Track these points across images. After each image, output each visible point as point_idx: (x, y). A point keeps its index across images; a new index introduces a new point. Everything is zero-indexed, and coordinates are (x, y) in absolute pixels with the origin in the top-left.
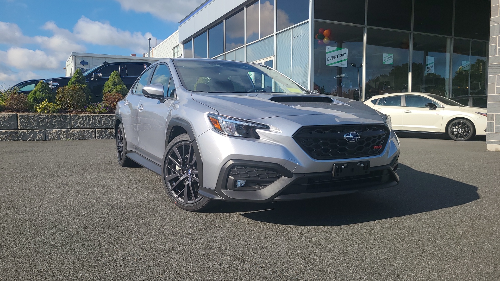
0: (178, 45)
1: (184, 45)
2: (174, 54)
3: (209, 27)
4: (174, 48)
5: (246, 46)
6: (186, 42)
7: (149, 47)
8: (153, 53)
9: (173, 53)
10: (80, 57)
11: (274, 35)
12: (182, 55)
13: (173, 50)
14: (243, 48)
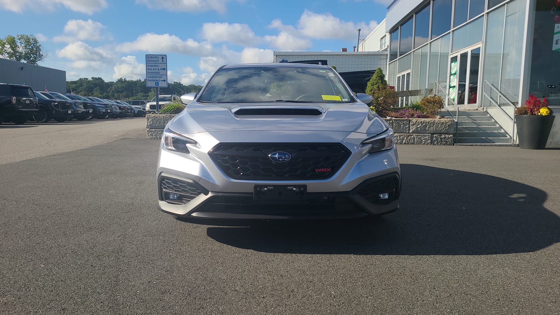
0: (386, 35)
1: (391, 34)
2: (381, 46)
3: (416, 11)
4: (382, 38)
5: (453, 31)
6: (393, 31)
7: (359, 40)
8: (363, 46)
9: (381, 44)
10: (281, 56)
11: (483, 15)
12: (388, 46)
13: (381, 41)
14: (449, 35)
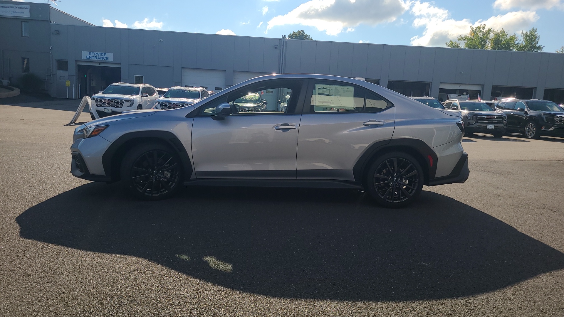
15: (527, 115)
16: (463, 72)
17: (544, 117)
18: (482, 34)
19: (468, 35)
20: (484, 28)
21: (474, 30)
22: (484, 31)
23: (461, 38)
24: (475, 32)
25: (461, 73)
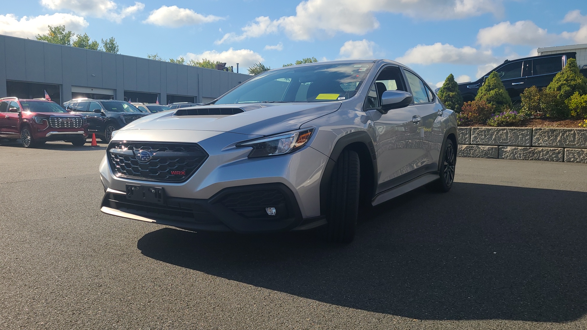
15: (104, 117)
16: (94, 75)
17: (124, 119)
18: (63, 36)
19: (48, 35)
20: (64, 30)
21: (53, 30)
22: (64, 33)
23: (40, 37)
24: (54, 32)
25: (93, 76)
